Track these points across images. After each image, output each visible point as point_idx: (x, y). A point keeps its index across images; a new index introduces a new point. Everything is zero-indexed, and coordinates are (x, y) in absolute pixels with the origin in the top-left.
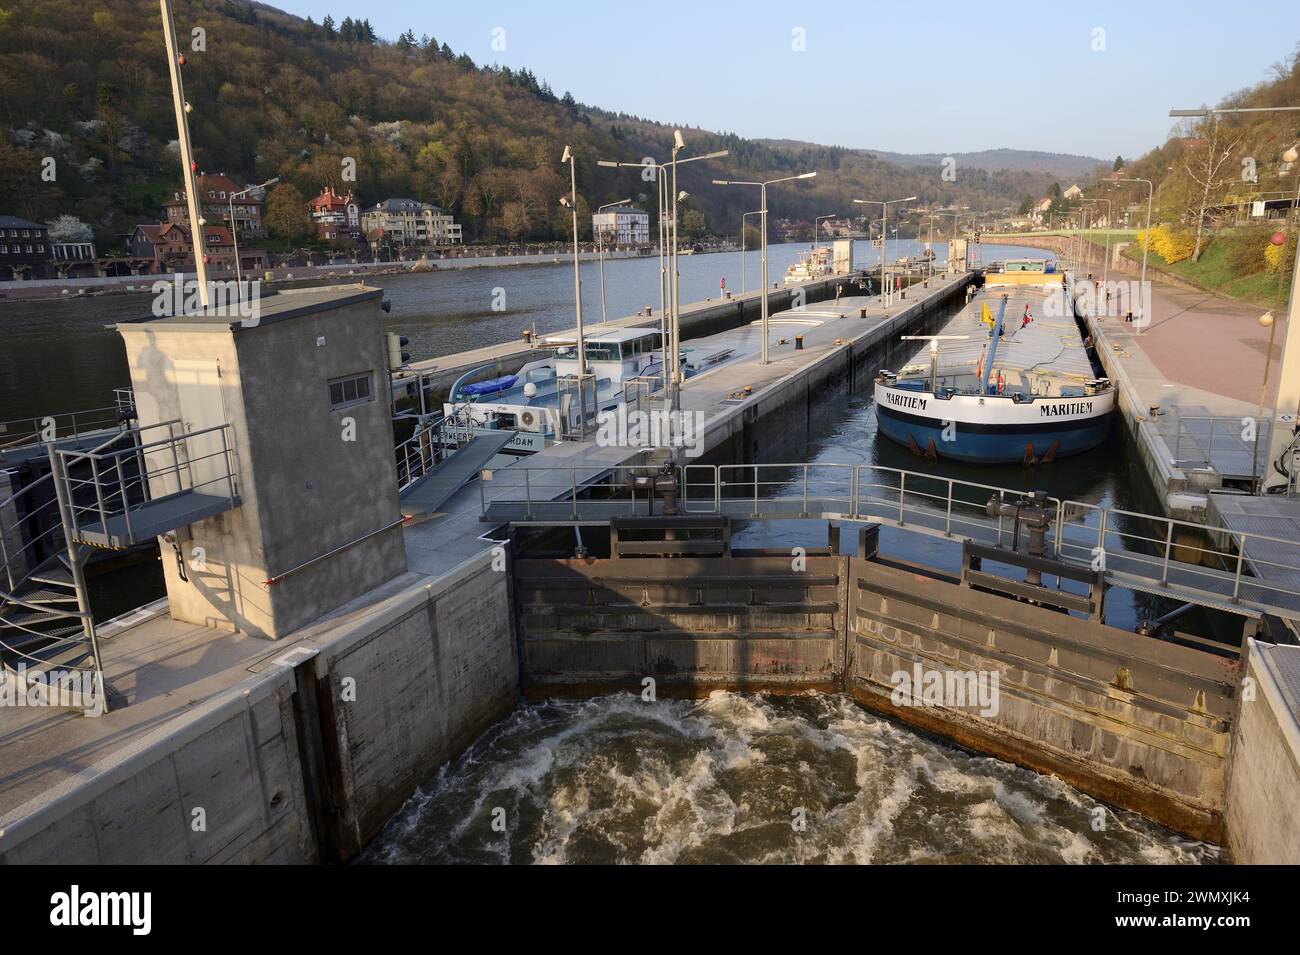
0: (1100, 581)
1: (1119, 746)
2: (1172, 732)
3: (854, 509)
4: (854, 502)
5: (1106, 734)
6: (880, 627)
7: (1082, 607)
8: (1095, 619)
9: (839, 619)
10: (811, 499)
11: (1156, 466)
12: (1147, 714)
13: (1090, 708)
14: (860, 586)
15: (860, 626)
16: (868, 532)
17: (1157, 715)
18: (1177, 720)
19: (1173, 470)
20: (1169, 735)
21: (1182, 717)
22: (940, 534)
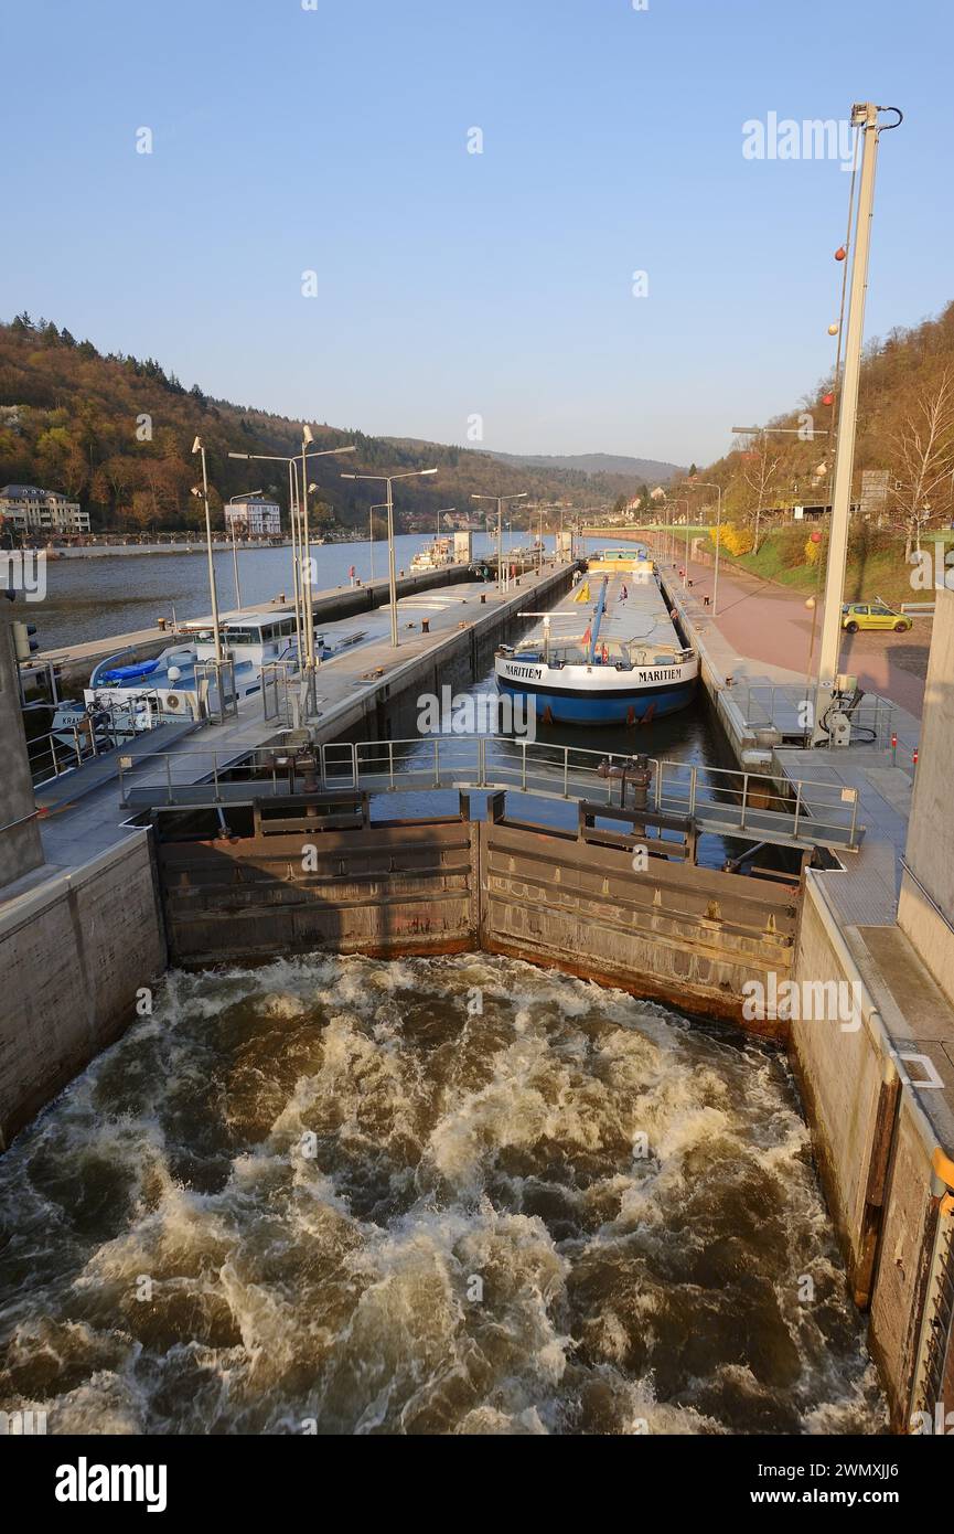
0: (693, 829)
1: (712, 967)
2: (751, 951)
3: (481, 779)
4: (481, 772)
5: (700, 958)
6: (509, 884)
7: (678, 852)
8: (689, 862)
9: (472, 879)
10: (442, 771)
11: (732, 728)
12: (732, 938)
13: (688, 939)
14: (490, 848)
15: (491, 884)
16: (495, 798)
17: (740, 938)
18: (755, 941)
19: (745, 731)
20: (749, 954)
21: (758, 937)
22: (558, 797)
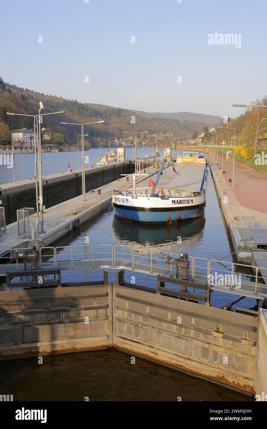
0: (208, 289)
1: (219, 356)
2: (237, 348)
3: (114, 263)
4: (114, 261)
5: (214, 351)
6: (126, 313)
7: (201, 299)
8: (207, 304)
9: (109, 311)
10: (96, 260)
11: (235, 241)
12: (228, 341)
13: (207, 341)
14: (117, 296)
15: (118, 314)
16: (119, 273)
17: (231, 342)
18: (238, 343)
19: (240, 242)
20: (236, 349)
21: (240, 342)
22: (148, 273)
